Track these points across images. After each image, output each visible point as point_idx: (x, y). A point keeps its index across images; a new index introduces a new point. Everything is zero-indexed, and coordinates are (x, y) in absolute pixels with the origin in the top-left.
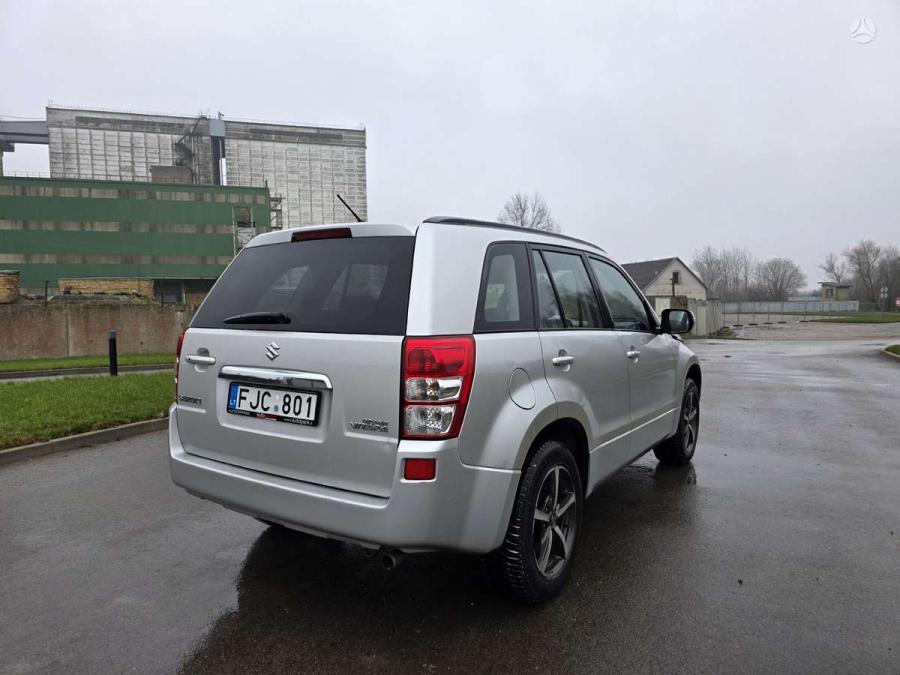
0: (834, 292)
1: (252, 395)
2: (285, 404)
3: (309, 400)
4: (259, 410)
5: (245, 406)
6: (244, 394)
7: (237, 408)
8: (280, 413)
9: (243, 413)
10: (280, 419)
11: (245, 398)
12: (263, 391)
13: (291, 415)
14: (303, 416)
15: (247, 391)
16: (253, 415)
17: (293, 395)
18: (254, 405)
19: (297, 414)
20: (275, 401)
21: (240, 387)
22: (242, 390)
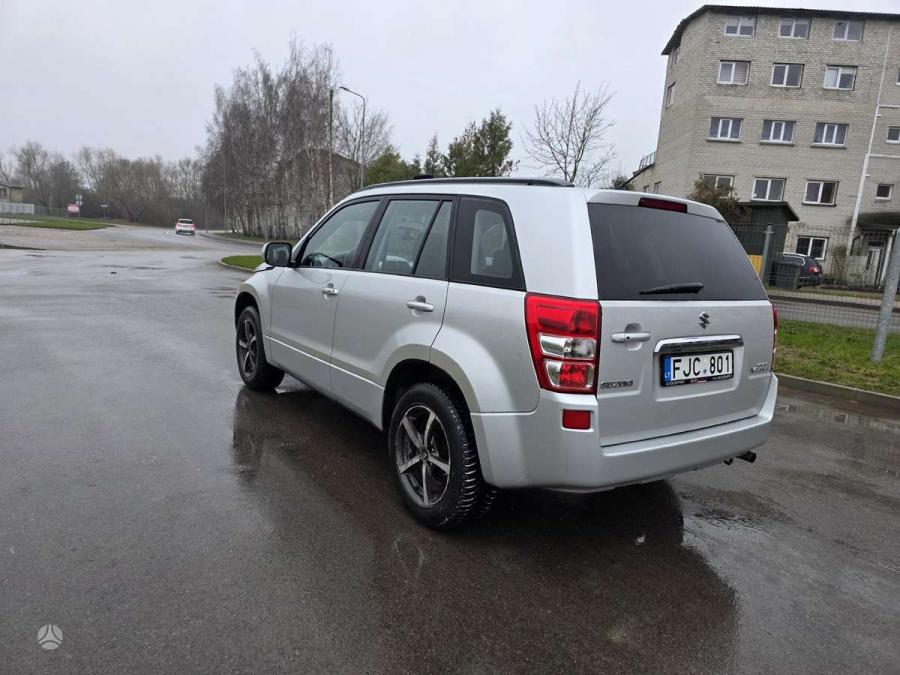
0: (8, 192)
1: (684, 364)
2: (713, 365)
3: (727, 358)
4: (692, 376)
5: (680, 376)
6: (677, 365)
7: (672, 379)
8: (709, 374)
9: (679, 383)
10: (709, 379)
11: (678, 369)
12: (693, 358)
13: (716, 374)
14: (724, 372)
15: (679, 361)
16: (688, 382)
17: (716, 356)
18: (687, 372)
19: (720, 371)
20: (704, 365)
21: (673, 359)
22: (675, 361)
